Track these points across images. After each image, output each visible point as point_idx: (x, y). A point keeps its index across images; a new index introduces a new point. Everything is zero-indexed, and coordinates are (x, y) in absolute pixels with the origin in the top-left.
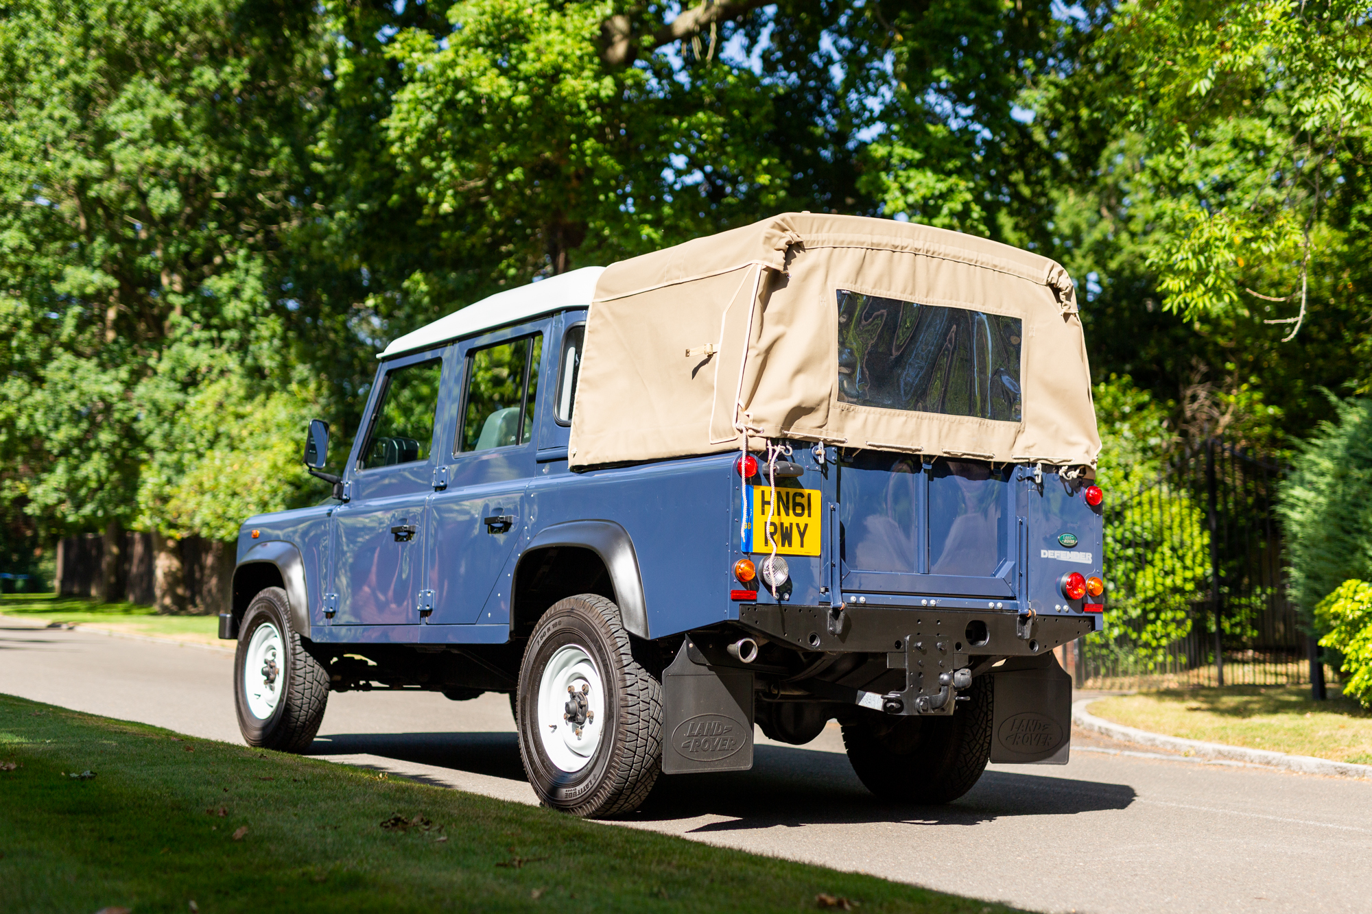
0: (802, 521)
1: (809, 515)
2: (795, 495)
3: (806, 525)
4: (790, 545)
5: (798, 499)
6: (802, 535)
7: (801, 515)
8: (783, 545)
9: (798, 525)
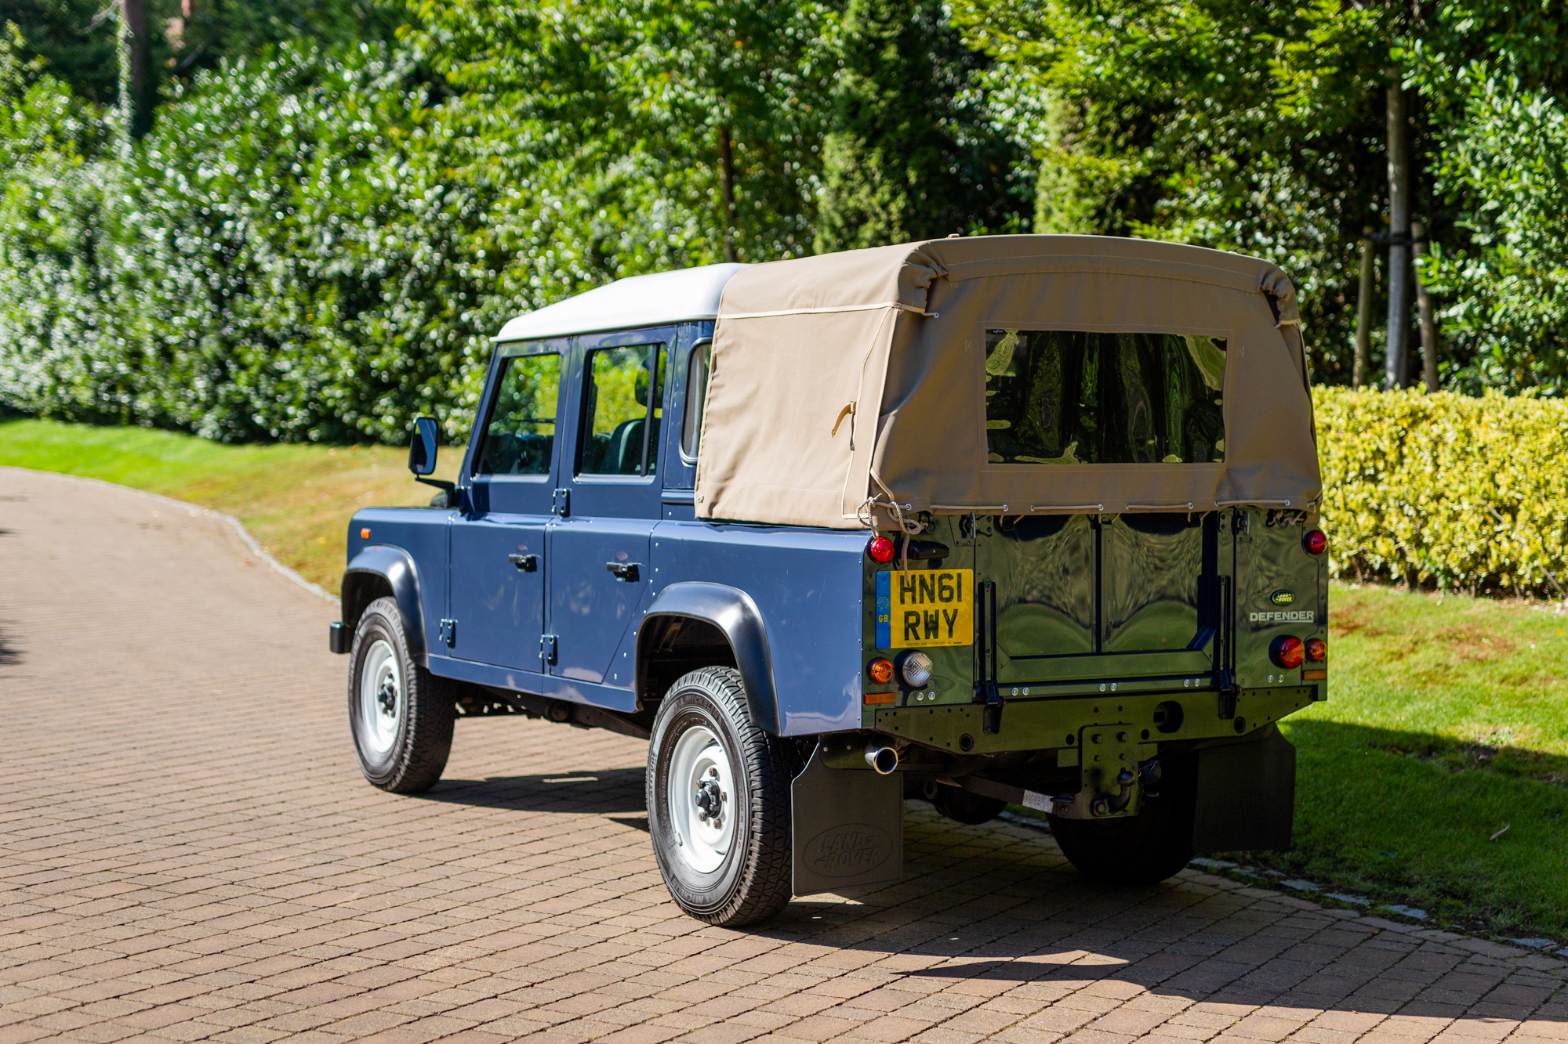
0: (950, 607)
1: (959, 600)
2: (941, 578)
3: (956, 612)
4: (936, 636)
5: (946, 582)
6: (951, 623)
7: (949, 600)
8: (927, 637)
9: (945, 611)
